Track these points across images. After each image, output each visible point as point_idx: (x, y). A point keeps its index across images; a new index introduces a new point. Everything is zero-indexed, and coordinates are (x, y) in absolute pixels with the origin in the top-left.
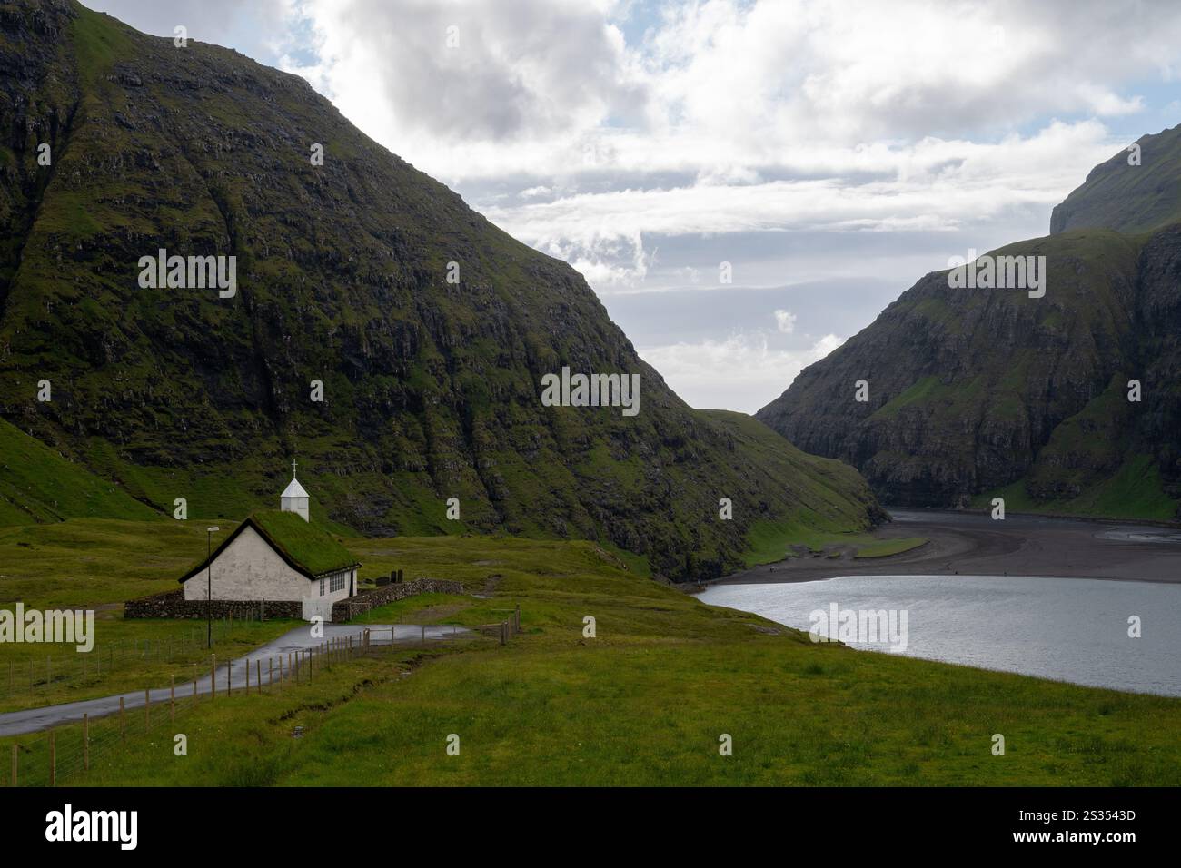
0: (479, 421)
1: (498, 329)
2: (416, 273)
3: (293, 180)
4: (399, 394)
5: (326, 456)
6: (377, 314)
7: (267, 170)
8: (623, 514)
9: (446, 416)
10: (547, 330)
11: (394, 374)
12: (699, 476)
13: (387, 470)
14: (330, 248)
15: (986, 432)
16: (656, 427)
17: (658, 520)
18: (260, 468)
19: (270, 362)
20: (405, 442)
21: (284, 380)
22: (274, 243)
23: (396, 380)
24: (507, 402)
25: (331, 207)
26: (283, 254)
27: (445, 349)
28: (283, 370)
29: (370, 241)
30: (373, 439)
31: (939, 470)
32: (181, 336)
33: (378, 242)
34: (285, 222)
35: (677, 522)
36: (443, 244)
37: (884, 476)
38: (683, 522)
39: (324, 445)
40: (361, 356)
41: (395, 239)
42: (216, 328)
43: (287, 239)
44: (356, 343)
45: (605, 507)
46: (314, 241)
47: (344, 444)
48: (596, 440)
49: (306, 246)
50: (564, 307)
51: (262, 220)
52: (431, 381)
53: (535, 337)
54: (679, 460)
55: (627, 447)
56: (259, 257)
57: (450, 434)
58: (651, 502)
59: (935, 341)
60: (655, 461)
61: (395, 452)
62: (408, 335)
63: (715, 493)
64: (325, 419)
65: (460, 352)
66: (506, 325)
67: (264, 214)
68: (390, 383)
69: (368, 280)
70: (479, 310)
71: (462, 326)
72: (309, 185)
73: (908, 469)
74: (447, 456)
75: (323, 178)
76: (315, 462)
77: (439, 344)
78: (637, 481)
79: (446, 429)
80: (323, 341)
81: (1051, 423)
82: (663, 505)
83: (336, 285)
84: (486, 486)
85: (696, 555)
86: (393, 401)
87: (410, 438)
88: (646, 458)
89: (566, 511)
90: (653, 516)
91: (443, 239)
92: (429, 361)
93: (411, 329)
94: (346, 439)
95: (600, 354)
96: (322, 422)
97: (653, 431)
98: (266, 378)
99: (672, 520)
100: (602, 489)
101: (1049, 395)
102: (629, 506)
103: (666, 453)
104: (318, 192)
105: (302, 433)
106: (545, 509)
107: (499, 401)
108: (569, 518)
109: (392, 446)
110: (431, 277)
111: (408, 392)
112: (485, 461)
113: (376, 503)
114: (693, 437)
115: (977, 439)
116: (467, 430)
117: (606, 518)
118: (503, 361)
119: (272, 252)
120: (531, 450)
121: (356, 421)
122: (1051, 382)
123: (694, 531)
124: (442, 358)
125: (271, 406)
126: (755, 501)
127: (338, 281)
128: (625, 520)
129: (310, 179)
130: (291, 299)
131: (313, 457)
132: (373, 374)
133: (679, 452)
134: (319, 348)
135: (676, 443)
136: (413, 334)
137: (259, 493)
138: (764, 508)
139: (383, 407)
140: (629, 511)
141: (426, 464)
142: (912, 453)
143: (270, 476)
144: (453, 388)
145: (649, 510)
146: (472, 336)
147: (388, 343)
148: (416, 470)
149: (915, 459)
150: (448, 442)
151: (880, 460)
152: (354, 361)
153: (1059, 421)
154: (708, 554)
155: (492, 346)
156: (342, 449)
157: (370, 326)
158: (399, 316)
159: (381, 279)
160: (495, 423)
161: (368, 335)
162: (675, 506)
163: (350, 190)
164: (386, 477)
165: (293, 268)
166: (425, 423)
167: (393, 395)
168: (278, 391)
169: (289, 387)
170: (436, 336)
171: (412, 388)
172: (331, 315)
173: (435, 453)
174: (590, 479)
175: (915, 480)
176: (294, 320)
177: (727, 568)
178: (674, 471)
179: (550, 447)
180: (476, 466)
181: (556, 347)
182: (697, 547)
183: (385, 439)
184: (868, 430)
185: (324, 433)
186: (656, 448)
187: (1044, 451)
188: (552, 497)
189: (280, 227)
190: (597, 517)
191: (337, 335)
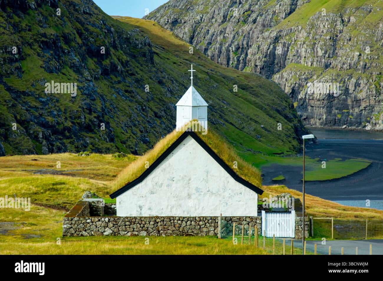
8: (62, 133)
12: (127, 91)
16: (80, 34)
31: (357, 85)
38: (123, 142)
45: (44, 125)
48: (27, 50)
54: (106, 73)
55: (58, 58)
58: (90, 120)
60: (86, 74)
63: (143, 110)
88: (78, 70)
90: (93, 135)
97: (79, 41)
99: (112, 140)
100: (38, 105)
102: (68, 124)
103: (91, 63)
128: (65, 141)
133: (104, 63)
140: (69, 129)
142: (326, 67)
149: (330, 73)
174: (24, 93)
175: (330, 96)
178: (103, 86)
186: (84, 59)
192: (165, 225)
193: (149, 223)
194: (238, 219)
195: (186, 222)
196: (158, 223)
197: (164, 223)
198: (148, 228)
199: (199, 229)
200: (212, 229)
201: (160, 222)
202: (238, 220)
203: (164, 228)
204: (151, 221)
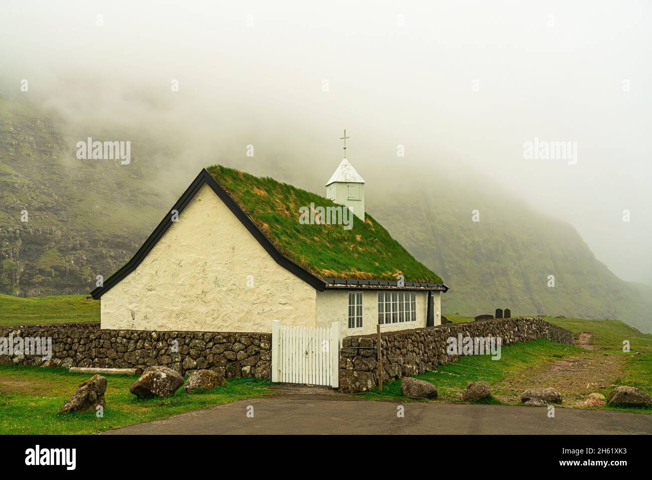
0: (532, 280)
1: (538, 243)
4: (497, 269)
5: (467, 294)
6: (488, 237)
9: (517, 278)
13: (493, 299)
19: (444, 255)
20: (500, 288)
21: (449, 262)
22: (444, 209)
23: (496, 263)
24: (543, 273)
27: (516, 251)
28: (449, 258)
30: (487, 287)
32: (407, 245)
40: (481, 253)
42: (421, 242)
43: (450, 207)
44: (479, 248)
48: (583, 290)
51: (440, 200)
52: (511, 264)
55: (596, 292)
57: (519, 285)
61: (496, 292)
62: (500, 245)
65: (522, 252)
66: (541, 242)
68: (493, 264)
71: (523, 242)
74: (519, 294)
77: (513, 249)
78: (602, 306)
79: (518, 283)
80: (465, 247)
84: (536, 307)
86: (495, 271)
87: (503, 287)
92: (510, 256)
93: (502, 243)
94: (476, 286)
98: (442, 262)
100: (587, 309)
103: (612, 295)
107: (540, 272)
109: (495, 290)
110: (509, 222)
111: (501, 268)
112: (535, 297)
114: (623, 290)
116: (527, 284)
118: (541, 257)
120: (555, 293)
121: (479, 279)
124: (515, 254)
125: (444, 273)
130: (452, 230)
131: (462, 293)
132: (486, 261)
134: (464, 250)
135: (616, 292)
136: (502, 245)
139: (491, 274)
141: (510, 297)
144: (520, 267)
146: (528, 246)
147: (492, 248)
148: (505, 300)
150: (519, 288)
152: (477, 255)
155: (535, 251)
156: (473, 290)
157: (484, 241)
158: (497, 237)
160: (539, 281)
161: (484, 245)
165: (453, 219)
166: (509, 281)
167: (495, 269)
168: (447, 267)
169: (451, 265)
170: (512, 246)
171: (503, 267)
172: (468, 237)
173: (513, 293)
174: (581, 305)
176: (453, 238)
180: (531, 299)
181: (564, 251)
183: (492, 287)
189: (447, 203)
191: (471, 245)
192: (102, 347)
193: (79, 342)
194: (224, 338)
195: (137, 342)
196: (91, 341)
197: (100, 342)
198: (76, 352)
199: (156, 358)
200: (177, 360)
201: (95, 340)
202: (225, 341)
203: (100, 353)
204: (81, 338)
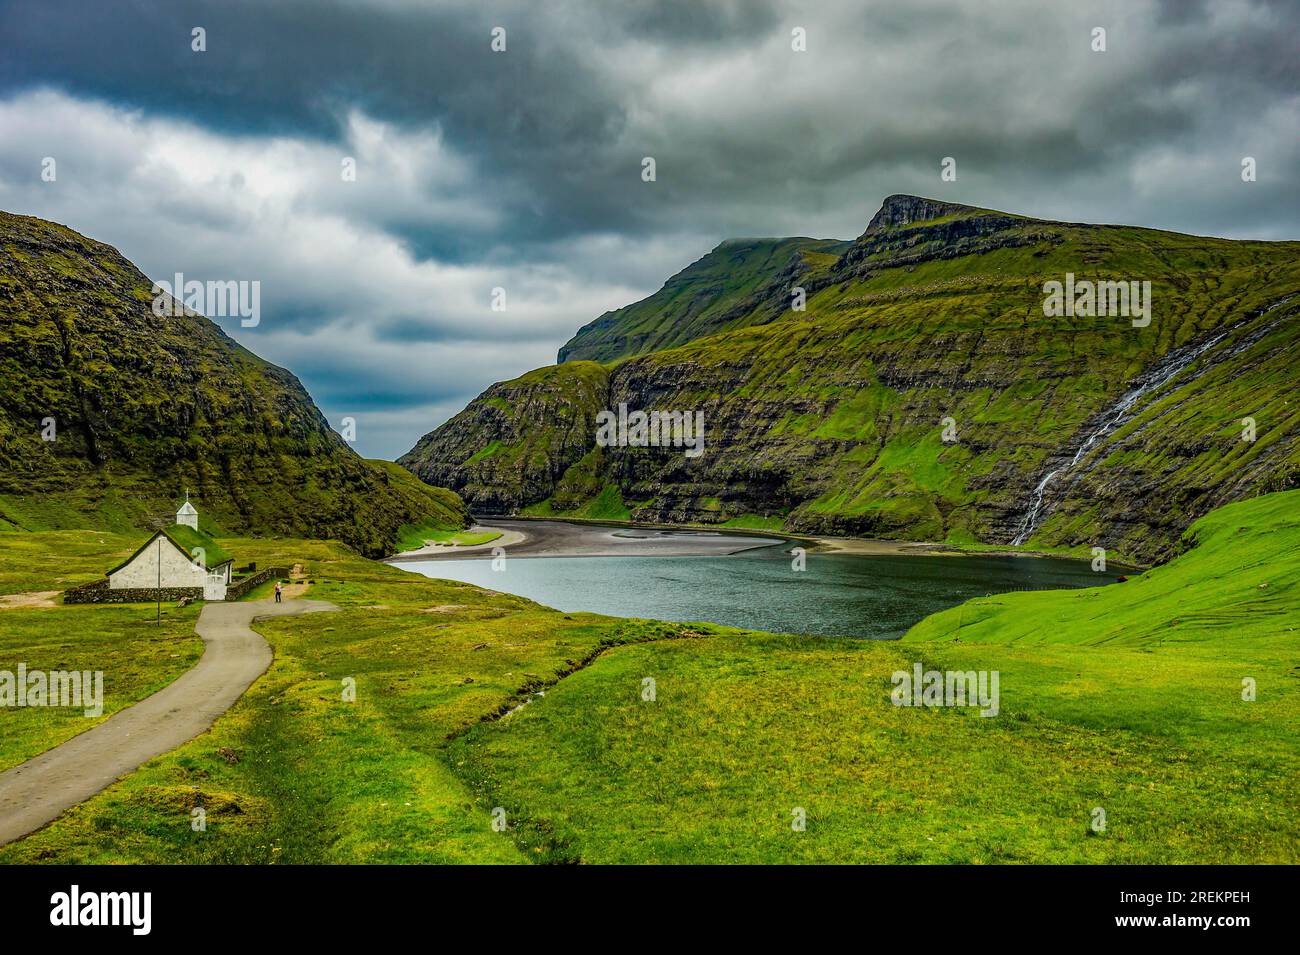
0: (234, 465)
1: (246, 408)
2: (192, 373)
3: (109, 311)
4: (181, 448)
5: (132, 488)
6: (168, 399)
7: (91, 303)
8: (325, 521)
9: (211, 463)
10: (277, 410)
11: (178, 436)
13: (173, 496)
14: (135, 356)
15: (529, 472)
16: (343, 469)
17: (346, 524)
18: (86, 495)
19: (94, 427)
20: (184, 479)
21: (103, 438)
22: (96, 351)
23: (179, 440)
24: (252, 454)
25: (136, 329)
26: (102, 358)
27: (211, 420)
28: (102, 433)
29: (162, 352)
30: (164, 477)
31: (502, 494)
33: (167, 352)
34: (104, 338)
35: (358, 526)
36: (210, 356)
37: (471, 498)
39: (130, 481)
40: (156, 425)
41: (178, 351)
43: (106, 348)
44: (152, 415)
45: (314, 517)
46: (124, 351)
47: (144, 480)
48: (308, 477)
49: (117, 352)
50: (288, 397)
51: (88, 336)
52: (202, 441)
53: (269, 415)
54: (357, 489)
55: (326, 481)
56: (86, 359)
57: (214, 474)
58: (342, 514)
59: (499, 421)
60: (344, 490)
61: (179, 484)
62: (188, 412)
64: (132, 464)
65: (221, 423)
66: (251, 406)
67: (90, 332)
68: (175, 441)
69: (160, 376)
70: (234, 397)
71: (223, 407)
72: (119, 315)
73: (484, 493)
74: (213, 487)
75: (130, 311)
76: (124, 491)
77: (207, 417)
78: (334, 502)
79: (212, 469)
80: (130, 414)
81: (564, 467)
82: (350, 516)
83: (140, 380)
84: (239, 505)
85: (369, 546)
86: (177, 452)
87: (189, 476)
88: (338, 488)
89: (290, 521)
91: (210, 352)
92: (201, 428)
93: (190, 407)
94: (145, 476)
95: (309, 425)
96: (128, 465)
97: (341, 472)
98: (90, 439)
100: (312, 507)
101: (562, 452)
102: (329, 516)
103: (349, 485)
104: (127, 320)
105: (115, 473)
106: (277, 519)
107: (247, 453)
108: (291, 524)
109: (177, 480)
110: (202, 375)
111: (187, 447)
112: (238, 490)
113: (166, 517)
114: (365, 476)
115: (523, 477)
116: (226, 470)
117: (316, 524)
118: (248, 429)
119: (95, 357)
120: (269, 483)
121: (152, 465)
122: (563, 445)
123: (368, 531)
124: (210, 426)
125: (93, 456)
126: (401, 512)
127: (140, 376)
129: (119, 310)
130: (108, 387)
131: (123, 488)
132: (164, 436)
133: (356, 484)
134: (128, 418)
135: (356, 479)
136: (190, 411)
137: (86, 511)
138: (406, 516)
139: (170, 457)
140: (329, 519)
141: (199, 492)
142: (486, 485)
143: (93, 500)
144: (217, 445)
145: (340, 519)
146: (230, 413)
147: (175, 416)
148: (193, 496)
149: (488, 489)
150: (214, 478)
151: (468, 488)
152: (150, 426)
153: (568, 467)
154: (377, 545)
155: (241, 420)
156: (143, 483)
157: (162, 405)
158: (182, 399)
159: (169, 376)
160: (244, 467)
161: (160, 410)
162: (356, 517)
163: (148, 319)
164: (173, 501)
165: (110, 368)
166: (199, 467)
167: (178, 449)
168: (98, 446)
169: (106, 443)
170: (206, 412)
171: (190, 445)
172: (135, 397)
173: (205, 485)
174: (304, 500)
175: (488, 499)
176: (110, 400)
177: (387, 553)
178: (354, 496)
179: (279, 481)
180: (231, 493)
181: (282, 421)
182: (370, 541)
183: (173, 477)
184: (461, 471)
185: (130, 473)
186: (343, 481)
187: (560, 483)
188: (281, 512)
189: (100, 341)
190: (309, 524)
191: (140, 410)
